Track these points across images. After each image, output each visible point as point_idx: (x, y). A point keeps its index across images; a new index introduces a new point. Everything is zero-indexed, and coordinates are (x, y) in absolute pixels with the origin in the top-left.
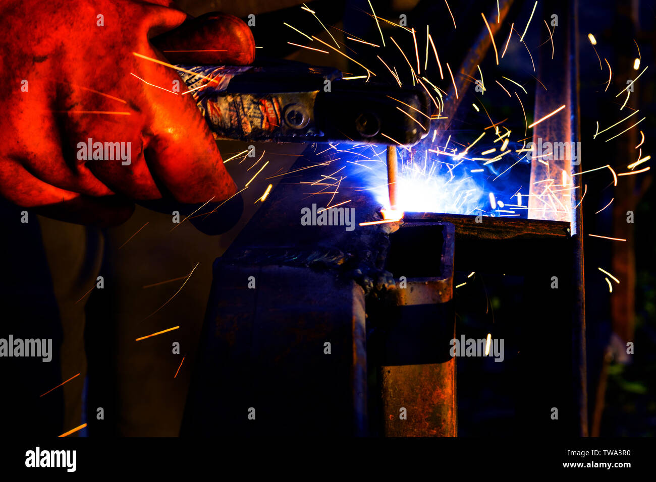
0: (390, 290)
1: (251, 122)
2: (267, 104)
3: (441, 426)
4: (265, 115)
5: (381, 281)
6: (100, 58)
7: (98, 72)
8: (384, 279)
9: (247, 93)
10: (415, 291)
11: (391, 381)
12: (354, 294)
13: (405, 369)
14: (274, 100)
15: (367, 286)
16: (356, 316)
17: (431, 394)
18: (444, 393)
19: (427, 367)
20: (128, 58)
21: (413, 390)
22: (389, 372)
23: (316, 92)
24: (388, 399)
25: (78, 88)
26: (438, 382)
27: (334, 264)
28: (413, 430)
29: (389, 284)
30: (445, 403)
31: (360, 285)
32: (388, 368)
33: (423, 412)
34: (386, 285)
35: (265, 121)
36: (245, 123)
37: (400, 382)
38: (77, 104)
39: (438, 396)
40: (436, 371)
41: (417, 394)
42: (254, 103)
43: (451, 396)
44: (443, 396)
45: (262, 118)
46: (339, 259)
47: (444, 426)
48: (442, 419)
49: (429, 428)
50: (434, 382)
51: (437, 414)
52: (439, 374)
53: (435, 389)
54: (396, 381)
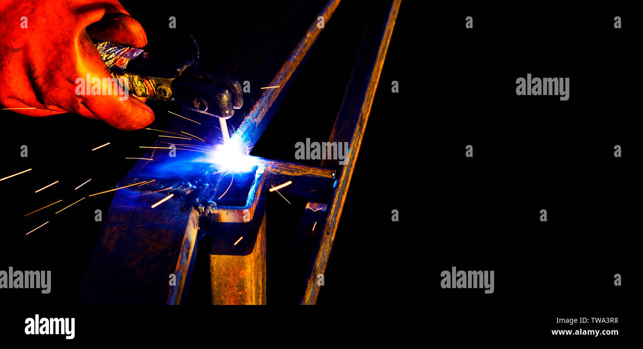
0: (214, 214)
1: (141, 90)
2: (147, 82)
3: (244, 291)
4: (147, 88)
5: (208, 209)
6: (50, 51)
7: (49, 60)
8: (210, 207)
9: (135, 74)
10: (229, 214)
11: (215, 263)
12: (190, 217)
13: (223, 257)
14: (150, 81)
15: (201, 211)
16: (187, 234)
17: (238, 272)
18: (246, 273)
19: (236, 257)
20: (65, 52)
21: (228, 269)
22: (214, 258)
23: (173, 79)
24: (214, 273)
25: (39, 69)
26: (242, 266)
27: (184, 193)
28: (228, 291)
29: (213, 210)
30: (247, 278)
31: (196, 210)
32: (213, 256)
33: (234, 281)
34: (211, 211)
35: (147, 90)
36: (137, 90)
37: (220, 265)
38: (40, 77)
39: (243, 274)
40: (242, 260)
41: (230, 272)
42: (140, 80)
43: (251, 274)
44: (245, 274)
45: (145, 88)
46: (188, 190)
47: (246, 290)
48: (245, 287)
49: (237, 291)
50: (241, 266)
51: (242, 284)
52: (243, 261)
53: (240, 270)
54: (218, 264)
